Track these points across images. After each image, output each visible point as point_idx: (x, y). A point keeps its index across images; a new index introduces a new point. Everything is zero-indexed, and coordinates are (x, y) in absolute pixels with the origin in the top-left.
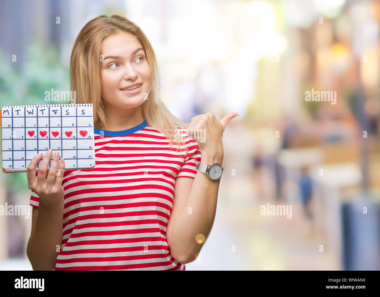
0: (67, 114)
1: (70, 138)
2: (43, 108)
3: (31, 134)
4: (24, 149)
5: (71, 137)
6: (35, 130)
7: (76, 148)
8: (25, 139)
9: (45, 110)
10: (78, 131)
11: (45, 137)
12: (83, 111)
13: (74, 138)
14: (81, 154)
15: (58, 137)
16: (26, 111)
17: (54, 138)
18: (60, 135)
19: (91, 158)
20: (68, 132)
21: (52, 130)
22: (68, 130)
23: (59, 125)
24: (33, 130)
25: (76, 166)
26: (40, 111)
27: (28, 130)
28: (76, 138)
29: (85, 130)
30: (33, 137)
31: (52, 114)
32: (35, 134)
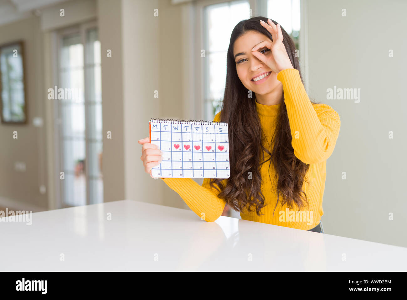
0: (207, 131)
1: (209, 151)
2: (186, 125)
3: (177, 147)
4: (171, 160)
5: (211, 151)
6: (180, 144)
7: (215, 161)
8: (172, 151)
9: (188, 126)
10: (216, 146)
11: (189, 150)
12: (220, 129)
13: (213, 152)
14: (219, 166)
15: (199, 150)
16: (172, 127)
17: (196, 151)
18: (201, 149)
19: (227, 169)
20: (208, 146)
21: (195, 144)
22: (208, 145)
23: (200, 140)
24: (179, 144)
25: (215, 175)
26: (184, 127)
27: (173, 143)
28: (215, 152)
29: (222, 145)
30: (178, 150)
31: (194, 130)
32: (180, 147)
